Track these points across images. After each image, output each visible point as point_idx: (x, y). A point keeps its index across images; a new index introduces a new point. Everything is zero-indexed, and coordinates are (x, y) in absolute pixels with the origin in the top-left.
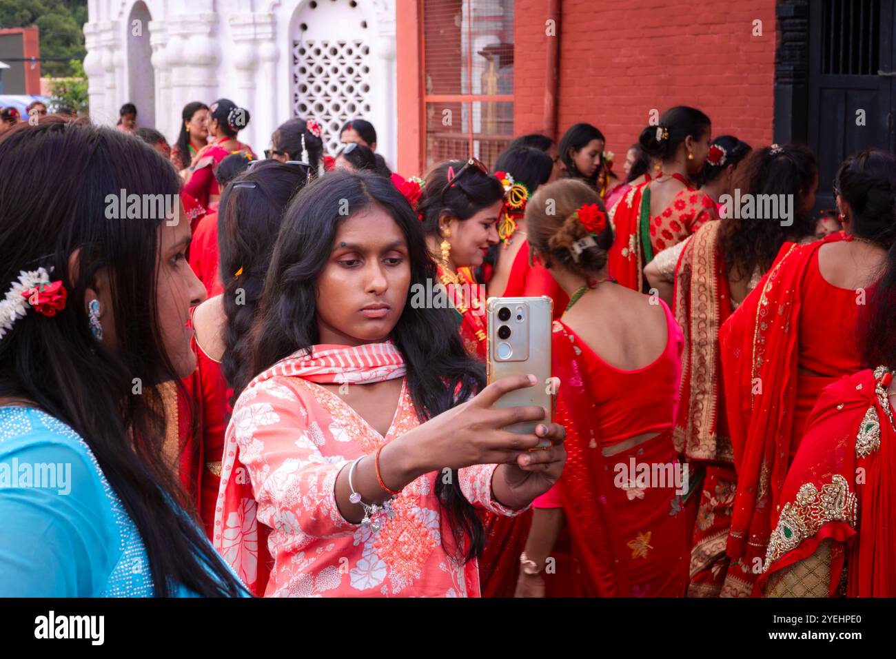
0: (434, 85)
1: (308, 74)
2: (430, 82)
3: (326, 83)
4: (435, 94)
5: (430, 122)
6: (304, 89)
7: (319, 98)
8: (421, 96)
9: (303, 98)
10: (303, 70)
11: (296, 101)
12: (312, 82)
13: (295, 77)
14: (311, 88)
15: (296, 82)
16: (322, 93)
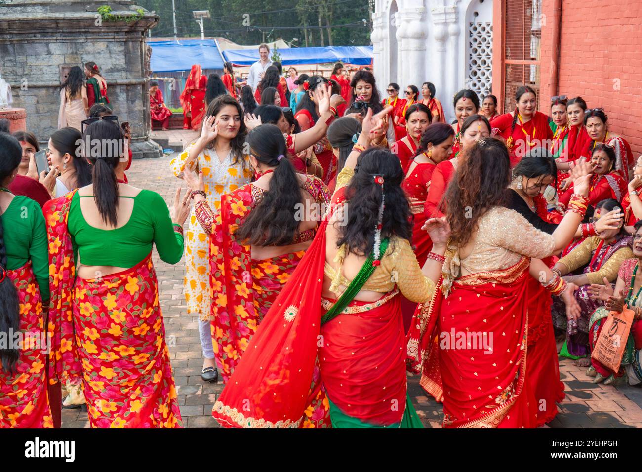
0: (511, 53)
1: (478, 42)
2: (509, 51)
3: (488, 47)
4: (512, 59)
5: (508, 75)
6: (476, 51)
7: (484, 57)
8: (503, 60)
9: (474, 57)
10: (475, 40)
11: (471, 58)
12: (480, 47)
13: (471, 44)
14: (479, 50)
15: (471, 47)
16: (486, 53)
